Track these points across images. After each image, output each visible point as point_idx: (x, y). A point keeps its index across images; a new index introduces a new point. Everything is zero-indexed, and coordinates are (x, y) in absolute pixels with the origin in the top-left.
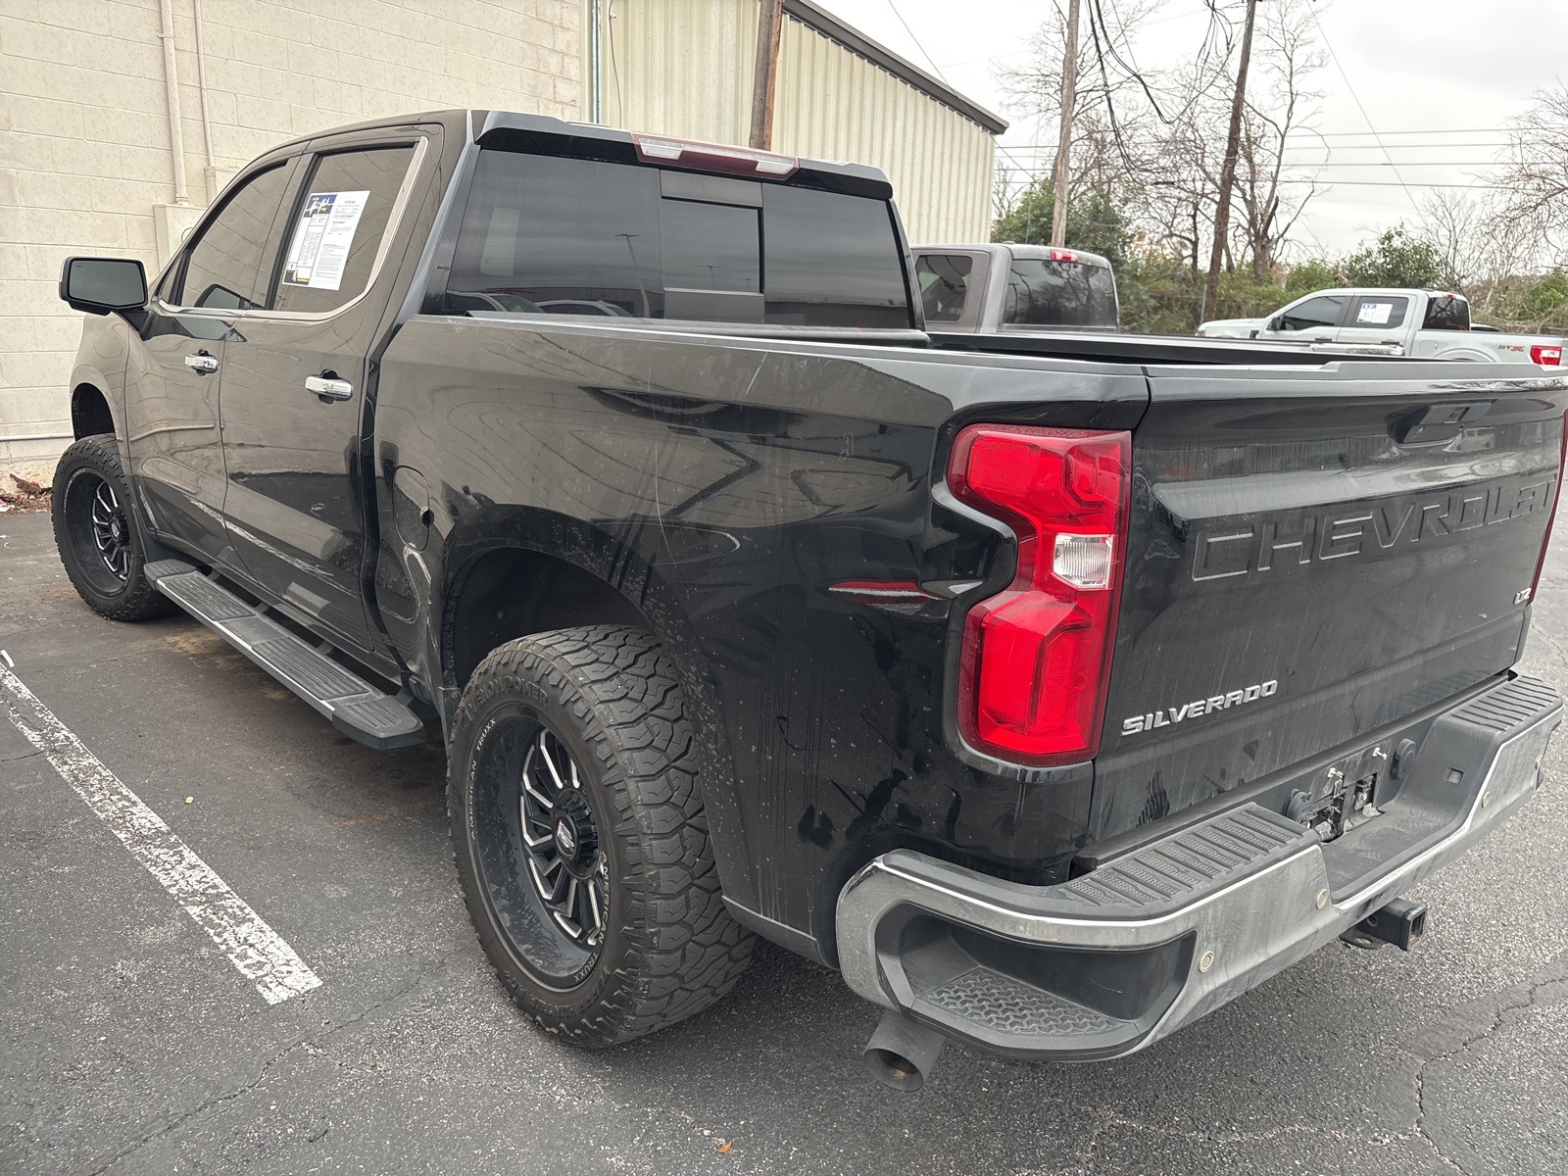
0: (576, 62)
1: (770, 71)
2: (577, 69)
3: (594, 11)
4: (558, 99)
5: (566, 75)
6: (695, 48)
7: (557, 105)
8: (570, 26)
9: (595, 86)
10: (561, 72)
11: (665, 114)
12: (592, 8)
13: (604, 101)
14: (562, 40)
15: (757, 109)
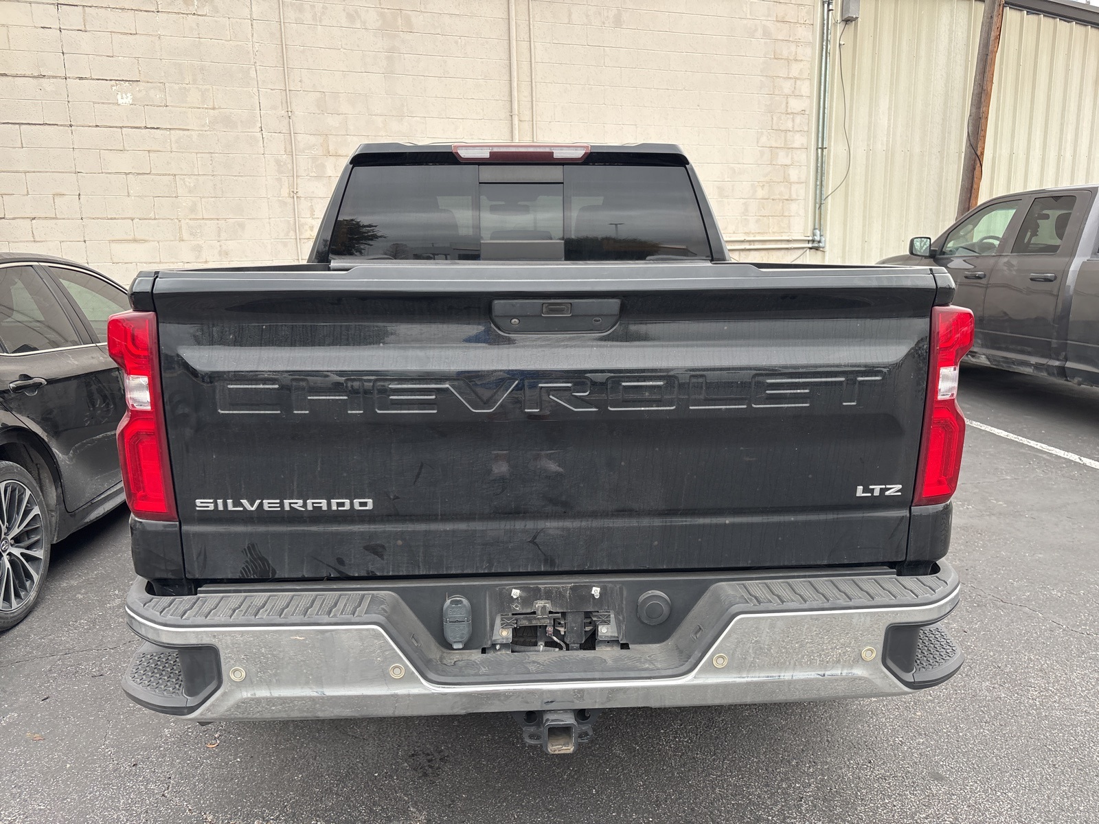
0: (807, 83)
1: (989, 61)
2: (808, 88)
3: (825, 43)
4: (789, 111)
5: (797, 93)
6: (923, 53)
7: (788, 116)
8: (803, 58)
9: (822, 97)
10: (793, 92)
11: (890, 108)
12: (823, 41)
13: (831, 107)
14: (795, 69)
15: (976, 92)
